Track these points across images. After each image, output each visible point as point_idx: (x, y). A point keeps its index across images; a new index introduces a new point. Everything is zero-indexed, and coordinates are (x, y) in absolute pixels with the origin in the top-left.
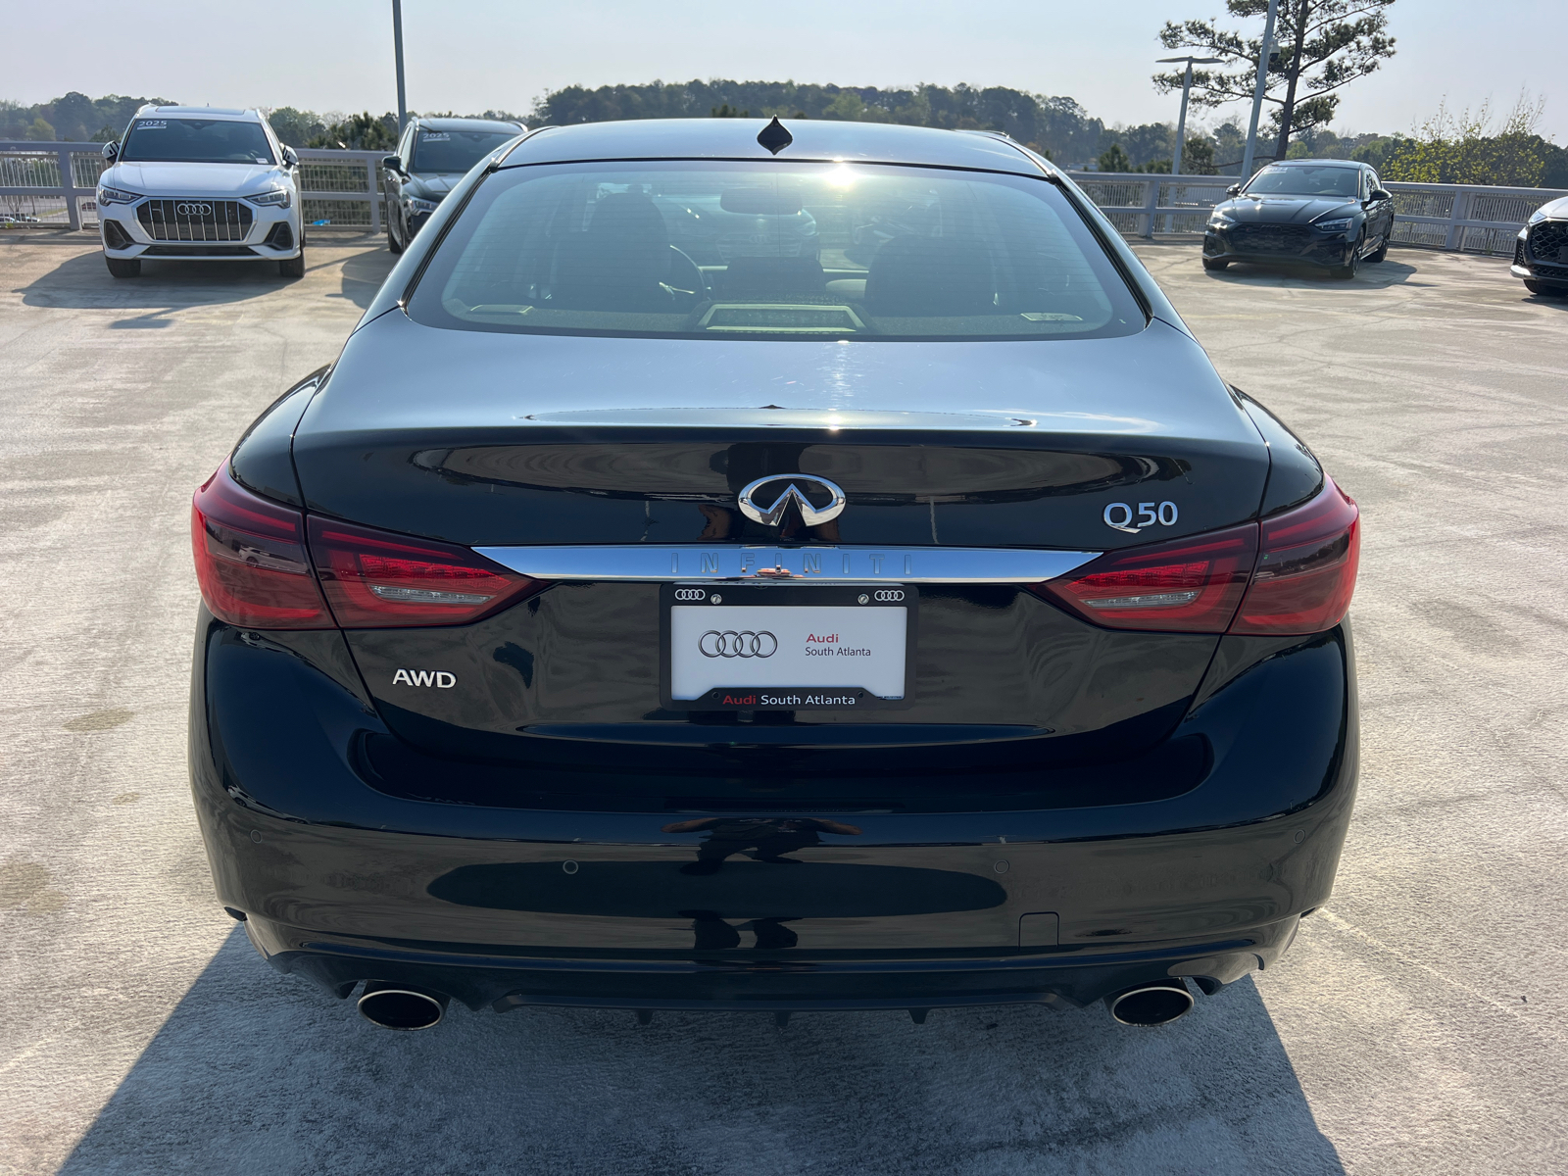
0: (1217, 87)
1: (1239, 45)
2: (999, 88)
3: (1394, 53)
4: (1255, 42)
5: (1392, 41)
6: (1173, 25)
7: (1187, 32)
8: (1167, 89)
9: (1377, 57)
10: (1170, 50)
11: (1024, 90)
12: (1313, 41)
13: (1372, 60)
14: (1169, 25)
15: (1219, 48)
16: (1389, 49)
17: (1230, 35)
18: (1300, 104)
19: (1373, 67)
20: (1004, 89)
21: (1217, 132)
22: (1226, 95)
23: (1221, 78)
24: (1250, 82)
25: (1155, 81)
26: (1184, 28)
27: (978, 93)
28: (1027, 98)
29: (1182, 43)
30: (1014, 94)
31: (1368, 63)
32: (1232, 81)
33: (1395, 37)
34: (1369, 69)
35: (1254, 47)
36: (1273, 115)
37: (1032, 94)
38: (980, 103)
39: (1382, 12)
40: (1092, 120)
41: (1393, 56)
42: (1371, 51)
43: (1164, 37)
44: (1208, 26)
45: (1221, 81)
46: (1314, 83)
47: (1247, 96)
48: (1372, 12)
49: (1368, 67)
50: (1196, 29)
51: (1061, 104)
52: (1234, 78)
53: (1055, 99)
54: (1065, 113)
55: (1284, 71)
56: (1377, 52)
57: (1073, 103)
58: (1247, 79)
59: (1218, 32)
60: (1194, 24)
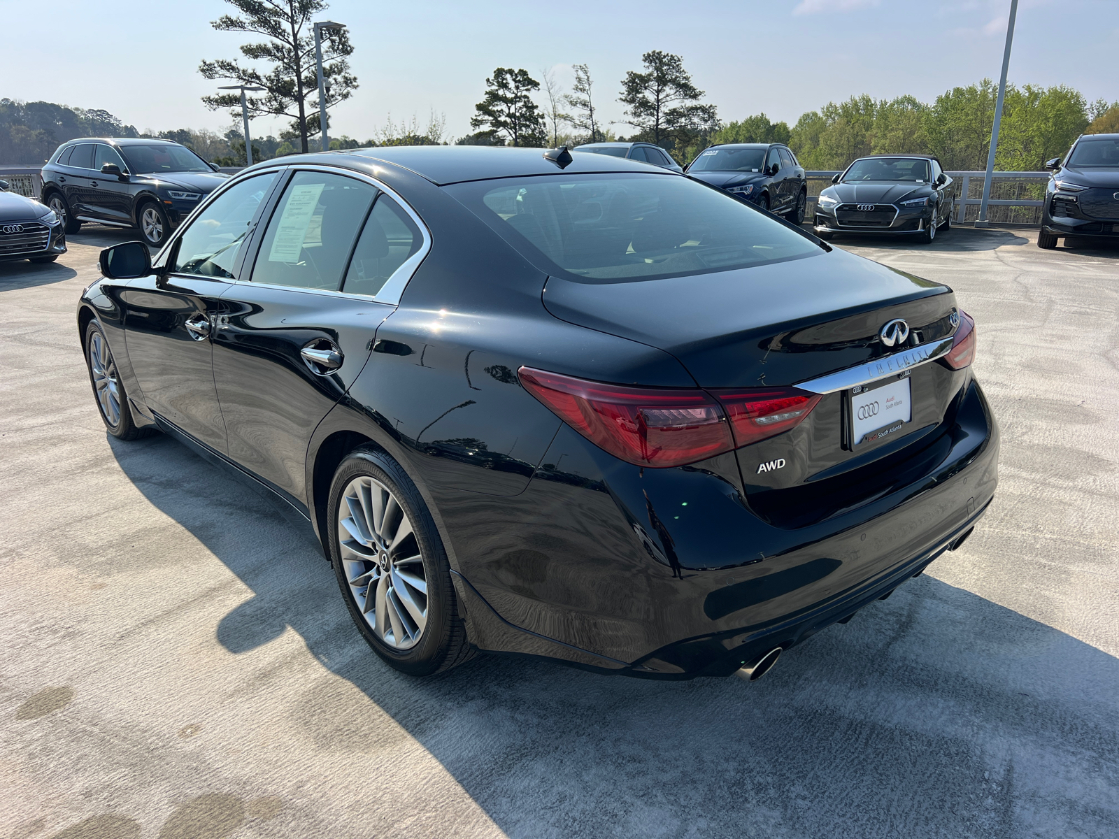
0: (250, 106)
1: (258, 78)
2: (41, 102)
3: (358, 86)
4: (270, 77)
5: (355, 79)
6: (208, 63)
7: (219, 68)
8: (215, 107)
9: (349, 89)
10: (209, 80)
11: (63, 105)
12: (306, 77)
13: (346, 91)
14: (205, 63)
15: (245, 80)
16: (354, 84)
17: (250, 71)
18: (308, 118)
19: (348, 95)
20: (45, 104)
21: (227, 136)
22: (258, 112)
23: (252, 100)
24: (272, 103)
25: (204, 101)
26: (216, 65)
27: (22, 107)
28: (67, 110)
29: (218, 76)
30: (54, 108)
31: (344, 92)
32: (260, 103)
33: (356, 76)
34: (346, 96)
35: (269, 79)
36: (292, 126)
37: (71, 106)
38: (26, 114)
39: (345, 60)
40: (126, 127)
41: (358, 88)
42: (344, 85)
43: (203, 70)
44: (234, 64)
45: (252, 102)
46: (314, 105)
47: (272, 113)
48: (339, 59)
49: (345, 95)
50: (225, 66)
51: (98, 115)
52: (261, 100)
53: (91, 111)
54: (103, 122)
55: (293, 96)
56: (347, 85)
57: (108, 114)
58: (270, 101)
59: (241, 68)
60: (222, 62)
